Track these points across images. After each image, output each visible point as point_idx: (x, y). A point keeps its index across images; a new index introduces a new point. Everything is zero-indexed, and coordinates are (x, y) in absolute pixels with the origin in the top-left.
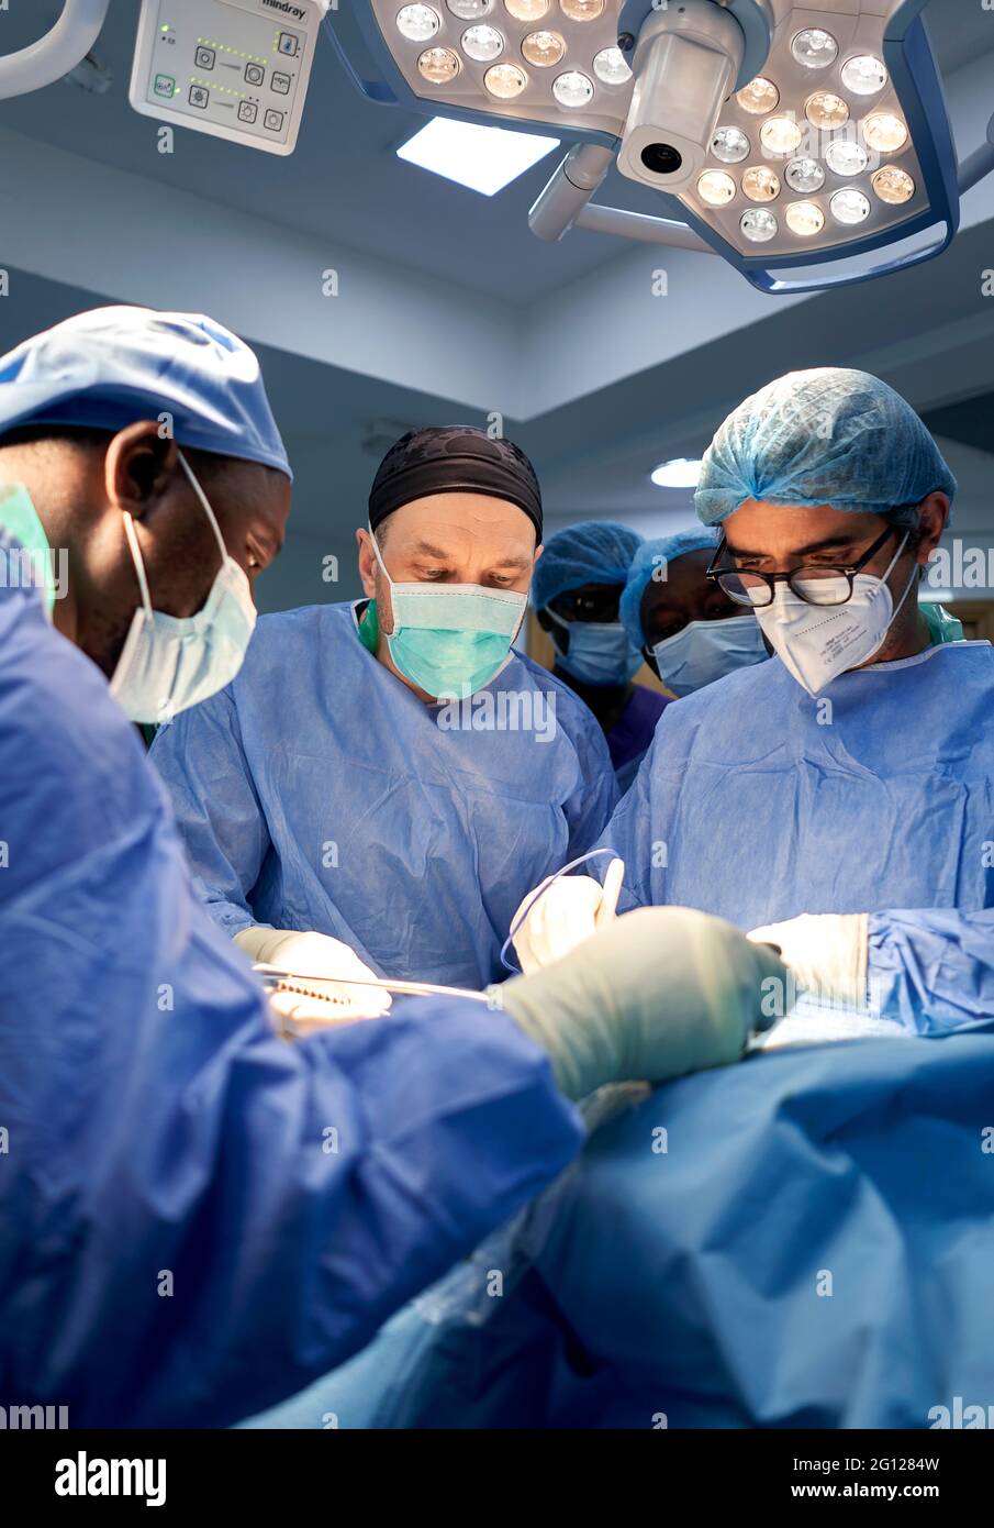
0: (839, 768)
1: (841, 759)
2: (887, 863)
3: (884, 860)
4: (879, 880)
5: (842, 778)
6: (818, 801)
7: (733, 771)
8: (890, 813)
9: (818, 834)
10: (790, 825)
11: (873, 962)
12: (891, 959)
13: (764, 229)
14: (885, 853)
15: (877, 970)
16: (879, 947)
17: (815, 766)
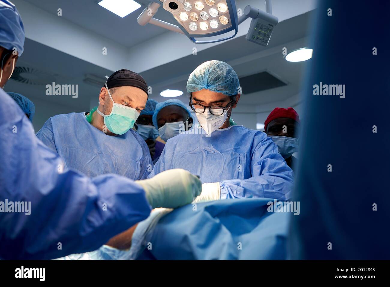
0: (211, 151)
1: (212, 149)
2: (223, 171)
3: (222, 171)
4: (221, 175)
5: (212, 153)
6: (207, 158)
7: (186, 154)
8: (223, 160)
9: (207, 166)
10: (201, 164)
11: (221, 192)
12: (225, 191)
13: (194, 28)
14: (222, 169)
15: (222, 194)
16: (223, 189)
17: (206, 151)
